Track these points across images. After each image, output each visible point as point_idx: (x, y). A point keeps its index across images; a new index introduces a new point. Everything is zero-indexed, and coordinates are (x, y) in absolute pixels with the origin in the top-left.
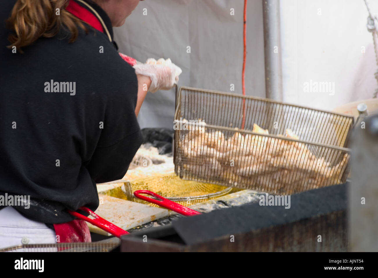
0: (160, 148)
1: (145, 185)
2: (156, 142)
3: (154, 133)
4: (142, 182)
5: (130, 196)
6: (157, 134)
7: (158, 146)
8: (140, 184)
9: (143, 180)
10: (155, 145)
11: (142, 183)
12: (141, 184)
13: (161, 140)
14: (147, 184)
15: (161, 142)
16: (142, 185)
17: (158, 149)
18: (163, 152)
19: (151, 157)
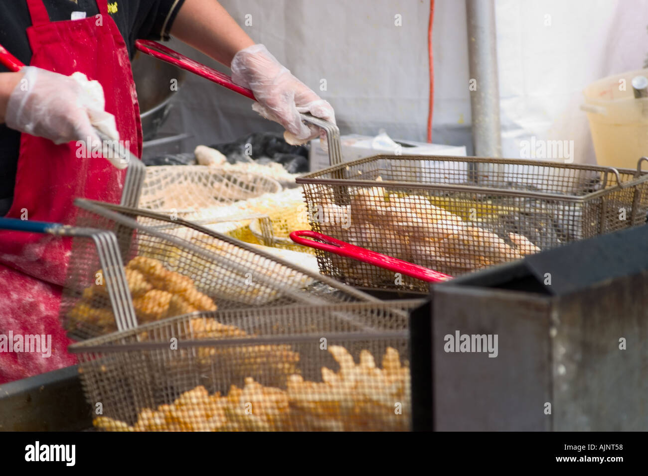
0: (286, 164)
1: (283, 222)
2: (278, 156)
3: (274, 141)
4: (279, 218)
5: (270, 241)
6: (279, 143)
7: (282, 162)
8: (275, 222)
9: (279, 215)
10: (278, 159)
11: (278, 220)
12: (277, 222)
13: (286, 152)
14: (286, 221)
15: (287, 155)
16: (279, 223)
17: (284, 165)
18: (294, 170)
19: (276, 178)
